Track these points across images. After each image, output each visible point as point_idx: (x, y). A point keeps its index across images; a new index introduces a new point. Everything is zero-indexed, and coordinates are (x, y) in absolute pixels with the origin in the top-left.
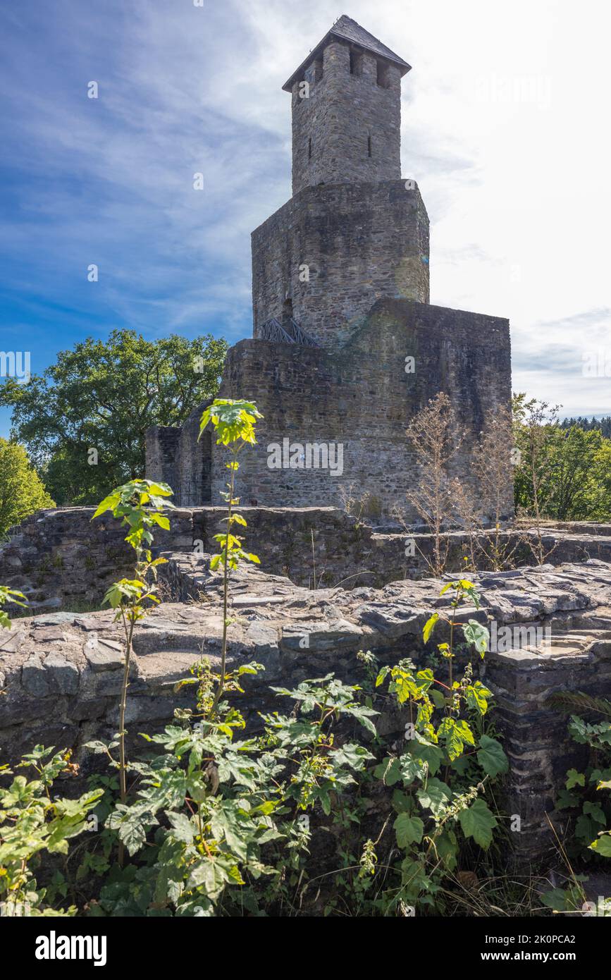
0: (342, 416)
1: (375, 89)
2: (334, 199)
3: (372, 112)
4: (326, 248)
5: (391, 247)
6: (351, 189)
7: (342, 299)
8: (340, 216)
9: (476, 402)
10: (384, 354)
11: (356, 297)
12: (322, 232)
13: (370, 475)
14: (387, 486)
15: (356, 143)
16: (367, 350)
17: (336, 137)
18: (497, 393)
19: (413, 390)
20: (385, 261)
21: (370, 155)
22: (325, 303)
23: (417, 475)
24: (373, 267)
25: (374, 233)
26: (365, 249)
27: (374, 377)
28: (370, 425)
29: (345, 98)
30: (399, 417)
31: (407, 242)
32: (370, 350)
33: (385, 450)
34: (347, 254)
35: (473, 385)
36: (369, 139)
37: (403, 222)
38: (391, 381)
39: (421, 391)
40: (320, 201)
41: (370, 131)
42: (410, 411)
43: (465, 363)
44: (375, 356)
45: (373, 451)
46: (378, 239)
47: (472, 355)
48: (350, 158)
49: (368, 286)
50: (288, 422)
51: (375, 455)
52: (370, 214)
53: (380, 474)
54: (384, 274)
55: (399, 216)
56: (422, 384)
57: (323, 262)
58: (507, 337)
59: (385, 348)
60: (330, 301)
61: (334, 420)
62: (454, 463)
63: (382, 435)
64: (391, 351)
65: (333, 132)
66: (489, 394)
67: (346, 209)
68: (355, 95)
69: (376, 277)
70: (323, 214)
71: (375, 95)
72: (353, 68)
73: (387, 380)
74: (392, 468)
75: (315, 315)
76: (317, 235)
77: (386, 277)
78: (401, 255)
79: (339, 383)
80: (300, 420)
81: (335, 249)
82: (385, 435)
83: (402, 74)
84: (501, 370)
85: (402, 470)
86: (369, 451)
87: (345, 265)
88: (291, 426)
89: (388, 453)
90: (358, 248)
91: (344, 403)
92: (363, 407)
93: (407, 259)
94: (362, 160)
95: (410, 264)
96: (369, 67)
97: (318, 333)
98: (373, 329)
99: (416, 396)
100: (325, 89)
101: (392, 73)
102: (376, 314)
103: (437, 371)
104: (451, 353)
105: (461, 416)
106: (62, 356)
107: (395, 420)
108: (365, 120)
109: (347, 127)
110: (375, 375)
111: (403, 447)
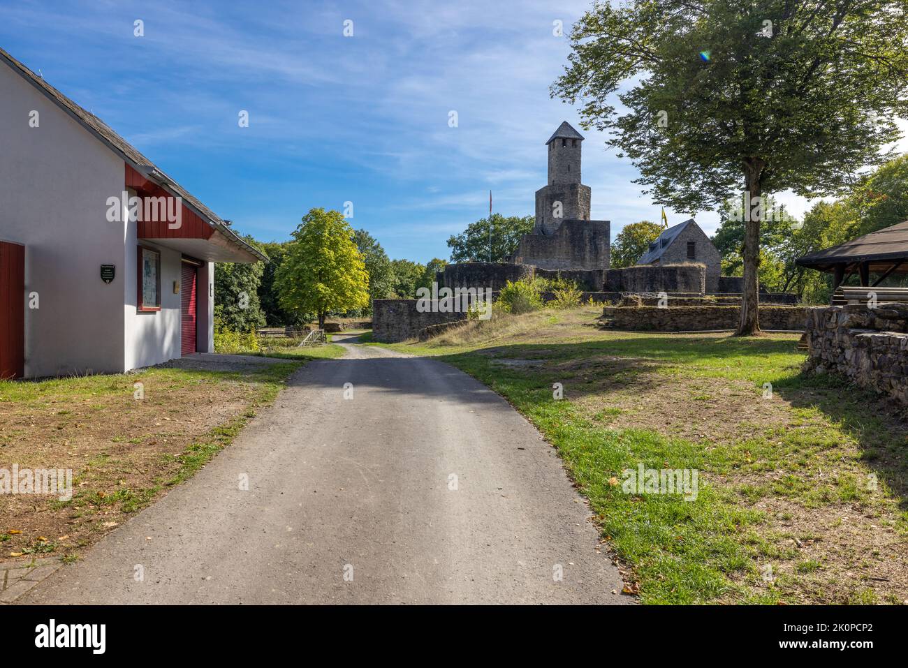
0: (551, 252)
3: (571, 157)
5: (570, 203)
7: (556, 218)
9: (596, 248)
10: (564, 236)
12: (551, 199)
15: (564, 168)
16: (559, 235)
17: (557, 168)
18: (604, 244)
20: (568, 207)
21: (569, 170)
22: (552, 220)
25: (566, 199)
28: (559, 255)
29: (561, 154)
31: (574, 201)
35: (595, 242)
36: (569, 165)
41: (570, 163)
42: (572, 250)
43: (592, 236)
44: (561, 236)
47: (595, 233)
52: (564, 193)
54: (568, 211)
55: (572, 194)
57: (551, 207)
58: (609, 226)
59: (564, 234)
61: (548, 254)
63: (563, 257)
64: (566, 234)
65: (556, 166)
66: (601, 244)
67: (558, 192)
68: (564, 153)
69: (565, 212)
70: (552, 193)
71: (572, 150)
72: (564, 144)
73: (565, 243)
75: (549, 223)
78: (572, 206)
79: (550, 244)
80: (539, 254)
83: (582, 141)
84: (606, 237)
88: (537, 255)
89: (565, 262)
91: (551, 249)
92: (557, 250)
94: (566, 173)
95: (575, 208)
96: (569, 143)
97: (550, 229)
98: (561, 229)
99: (574, 246)
100: (555, 152)
101: (577, 142)
102: (562, 224)
103: (582, 239)
104: (587, 233)
105: (590, 252)
106: (470, 226)
107: (567, 253)
108: (567, 160)
109: (561, 164)
110: (561, 241)
111: (569, 261)
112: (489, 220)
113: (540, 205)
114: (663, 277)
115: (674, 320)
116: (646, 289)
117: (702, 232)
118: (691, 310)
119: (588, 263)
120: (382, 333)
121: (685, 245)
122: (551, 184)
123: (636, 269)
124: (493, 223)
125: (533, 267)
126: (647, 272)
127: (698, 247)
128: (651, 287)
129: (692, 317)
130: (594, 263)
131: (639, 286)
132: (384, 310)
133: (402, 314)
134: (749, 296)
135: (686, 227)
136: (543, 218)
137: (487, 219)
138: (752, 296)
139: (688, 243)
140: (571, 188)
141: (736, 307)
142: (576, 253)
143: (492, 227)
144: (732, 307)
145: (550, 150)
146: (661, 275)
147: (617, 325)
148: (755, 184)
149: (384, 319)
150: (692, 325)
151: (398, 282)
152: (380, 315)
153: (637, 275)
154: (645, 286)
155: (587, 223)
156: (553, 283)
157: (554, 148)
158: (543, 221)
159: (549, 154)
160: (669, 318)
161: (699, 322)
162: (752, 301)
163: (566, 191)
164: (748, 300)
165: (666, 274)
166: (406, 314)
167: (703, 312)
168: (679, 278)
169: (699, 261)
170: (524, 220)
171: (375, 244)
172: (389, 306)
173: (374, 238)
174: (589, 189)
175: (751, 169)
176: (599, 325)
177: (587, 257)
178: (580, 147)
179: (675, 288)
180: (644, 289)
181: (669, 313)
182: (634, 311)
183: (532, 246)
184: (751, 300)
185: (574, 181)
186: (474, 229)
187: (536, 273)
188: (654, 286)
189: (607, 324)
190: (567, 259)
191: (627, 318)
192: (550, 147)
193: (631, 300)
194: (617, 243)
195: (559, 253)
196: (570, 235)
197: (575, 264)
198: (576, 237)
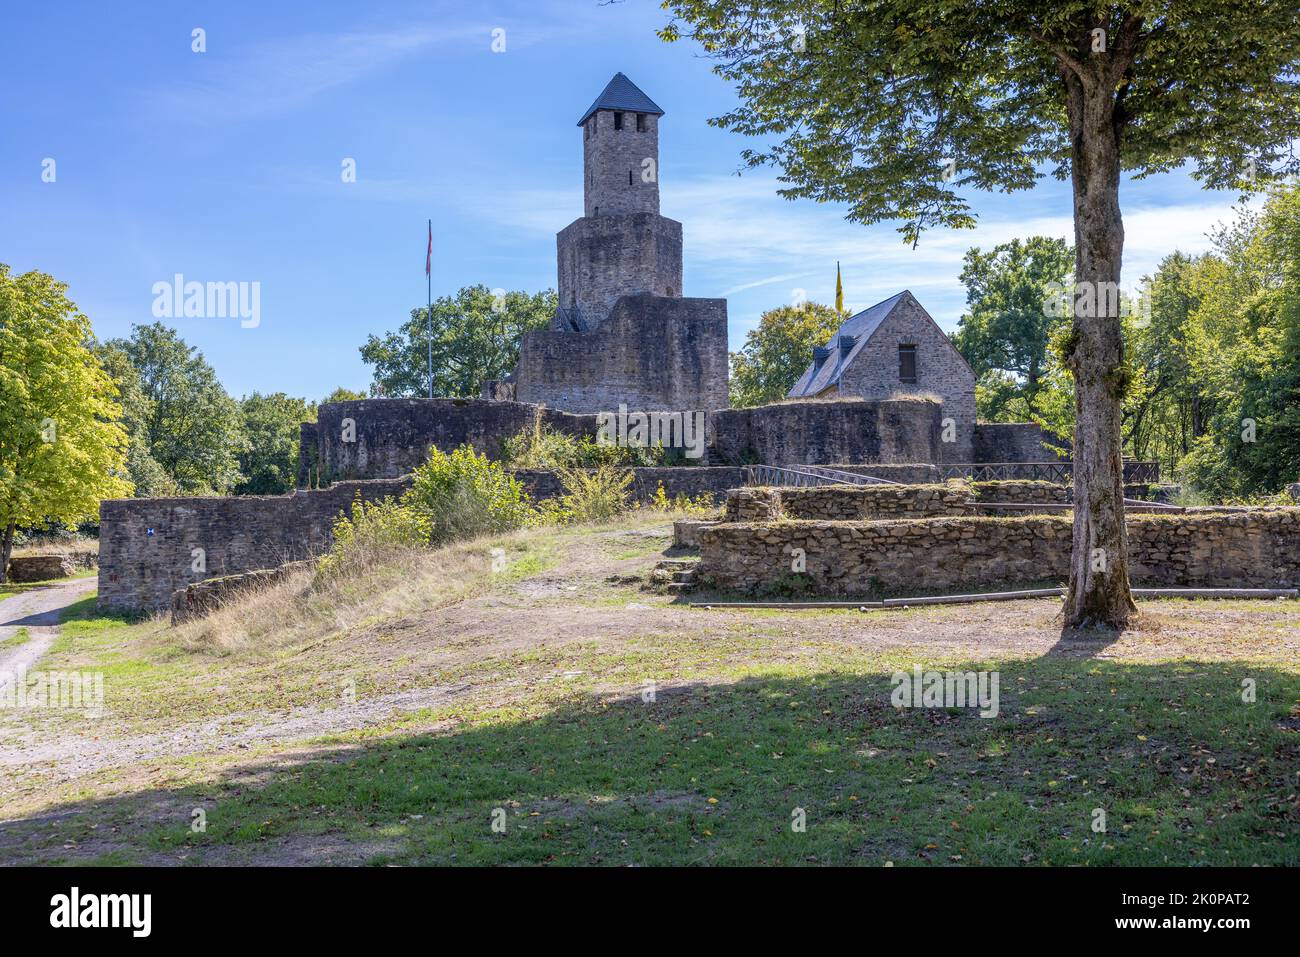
0: (592, 373)
1: (636, 135)
3: (633, 153)
4: (594, 259)
6: (610, 217)
7: (604, 293)
8: (602, 237)
9: (696, 358)
10: (622, 332)
11: (612, 292)
12: (591, 248)
15: (620, 178)
16: (609, 331)
17: (604, 177)
18: (715, 352)
19: (644, 354)
20: (630, 268)
21: (631, 184)
24: (623, 271)
25: (624, 248)
26: (618, 260)
28: (611, 378)
29: (611, 148)
30: (633, 372)
33: (622, 393)
34: (607, 263)
35: (693, 349)
36: (630, 172)
38: (627, 349)
41: (630, 166)
42: (642, 367)
43: (687, 333)
46: (626, 253)
47: (693, 327)
49: (620, 284)
50: (556, 378)
54: (630, 276)
55: (639, 237)
57: (592, 268)
58: (725, 311)
59: (622, 329)
60: (596, 295)
61: (586, 376)
62: (677, 401)
63: (620, 384)
64: (628, 330)
65: (602, 174)
66: (707, 353)
67: (606, 233)
68: (618, 144)
69: (625, 278)
70: (592, 236)
71: (635, 140)
72: (618, 124)
73: (624, 349)
74: (628, 405)
75: (587, 304)
78: (640, 264)
79: (590, 353)
80: (564, 377)
81: (599, 259)
82: (622, 384)
83: (658, 118)
84: (719, 336)
85: (635, 405)
86: (611, 394)
87: (605, 271)
88: (558, 380)
90: (613, 259)
91: (593, 365)
92: (606, 366)
94: (625, 189)
95: (647, 269)
96: (630, 121)
97: (589, 316)
98: (614, 317)
99: (646, 358)
100: (598, 142)
101: (649, 120)
102: (616, 307)
103: (663, 340)
104: (675, 327)
105: (683, 369)
106: (416, 314)
107: (630, 374)
108: (628, 160)
109: (612, 169)
110: (615, 346)
111: (636, 391)
112: (460, 299)
113: (567, 264)
114: (846, 426)
115: (870, 561)
116: (809, 457)
117: (930, 321)
118: (916, 531)
119: (678, 395)
120: (125, 589)
121: (894, 352)
122: (592, 215)
123: (782, 409)
124: (468, 307)
125: (540, 408)
126: (810, 416)
127: (924, 355)
128: (821, 451)
129: (918, 552)
130: (692, 396)
131: (792, 450)
132: (131, 526)
133: (180, 537)
134: (1097, 495)
135: (894, 309)
136: (574, 292)
137: (454, 298)
138: (1106, 496)
139: (901, 347)
140: (636, 224)
141: (1041, 518)
142: (652, 374)
143: (465, 316)
144: (1031, 517)
145: (587, 137)
146: (842, 423)
147: (707, 578)
148: (1100, 132)
149: (131, 552)
150: (920, 575)
151: (248, 446)
152: (121, 540)
153: (785, 422)
154: (806, 451)
155: (675, 304)
156: (587, 447)
157: (595, 132)
158: (574, 301)
159: (586, 146)
160: (855, 556)
161: (941, 565)
162: (1108, 515)
163: (624, 230)
164: (1096, 509)
165: (851, 421)
166: (193, 537)
167: (951, 536)
168: (882, 429)
169: (925, 388)
170: (538, 300)
171: (192, 357)
172: (145, 516)
173: (189, 345)
174: (677, 227)
175: (1087, 81)
176: (655, 581)
177: (677, 382)
178: (655, 132)
179: (875, 453)
180: (802, 457)
181: (853, 541)
182: (754, 539)
183: (548, 358)
184: (1105, 507)
185: (644, 207)
186: (426, 320)
187: (545, 420)
188: (827, 449)
189: (677, 578)
190: (630, 387)
191: (733, 558)
192: (587, 129)
193: (749, 501)
194: (748, 352)
195: (611, 374)
196: (636, 331)
197: (649, 399)
198: (649, 336)
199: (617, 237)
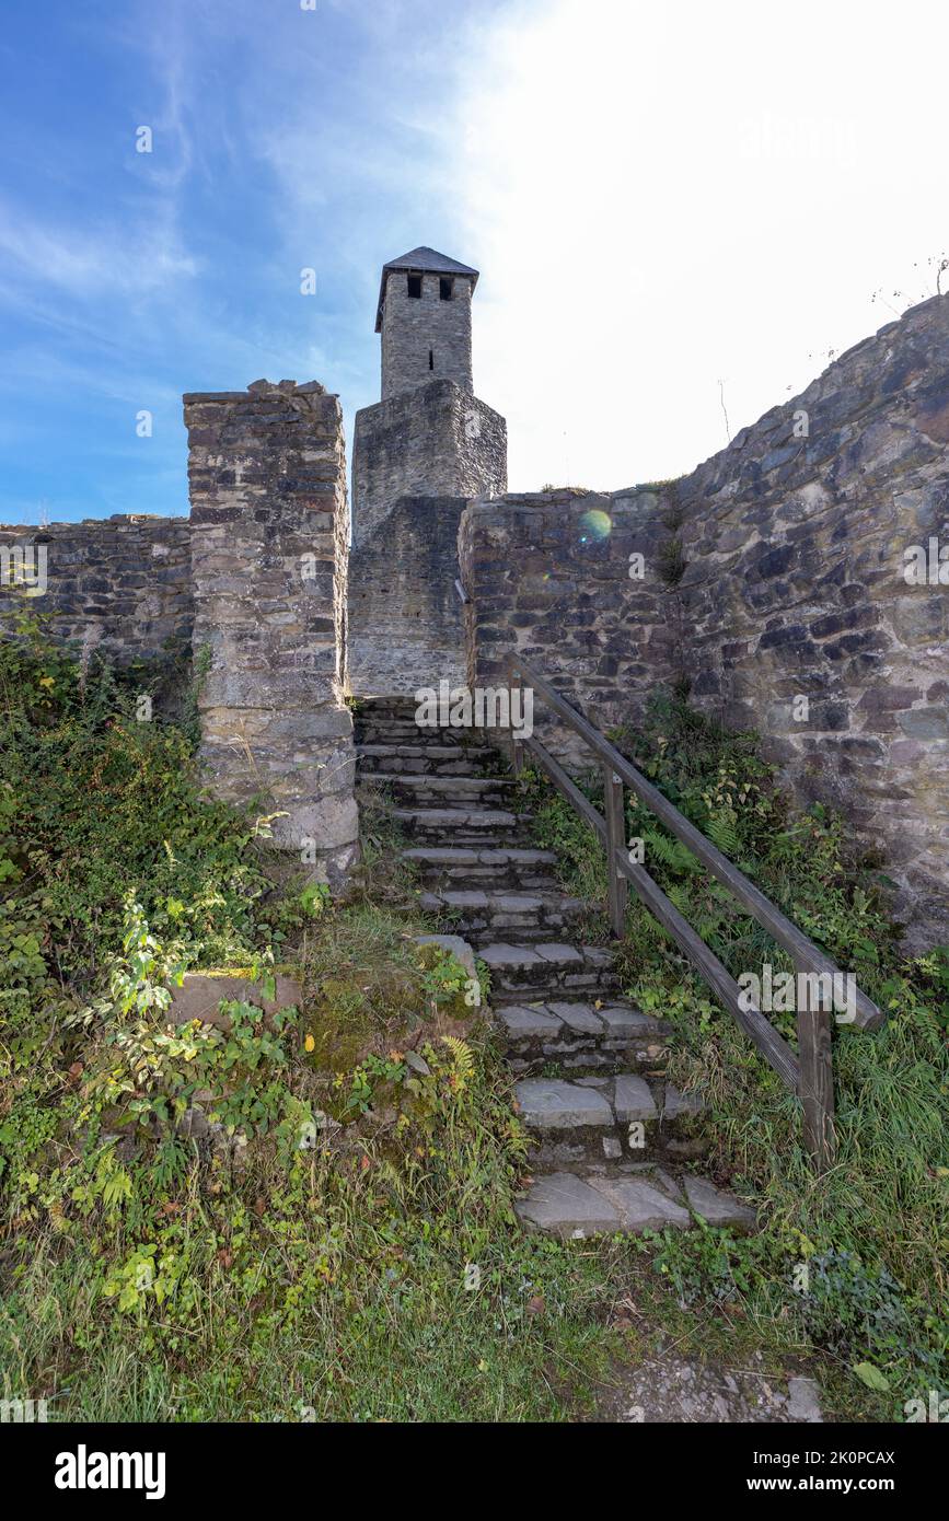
1: (440, 305)
2: (379, 416)
3: (434, 327)
4: (372, 462)
5: (426, 449)
6: (393, 404)
7: (385, 508)
8: (384, 431)
10: (400, 552)
12: (369, 450)
13: (380, 672)
14: (401, 684)
15: (415, 359)
16: (379, 550)
17: (393, 359)
19: (437, 585)
20: (420, 464)
21: (431, 368)
22: (372, 515)
23: (440, 674)
24: (410, 472)
25: (411, 439)
26: (403, 456)
27: (386, 575)
28: (381, 623)
29: (403, 321)
30: (418, 614)
31: (440, 440)
32: (383, 550)
33: (399, 647)
34: (390, 465)
36: (431, 353)
37: (437, 421)
38: (408, 578)
39: (445, 586)
40: (368, 422)
41: (431, 345)
42: (432, 607)
44: (388, 555)
45: (385, 649)
46: (415, 444)
48: (408, 375)
49: (406, 491)
51: (387, 653)
52: (408, 423)
53: (393, 671)
54: (420, 476)
55: (432, 417)
56: (447, 579)
57: (369, 476)
59: (401, 546)
60: (375, 512)
63: (396, 632)
64: (409, 548)
65: (390, 356)
67: (389, 423)
68: (413, 316)
69: (412, 481)
70: (371, 432)
71: (437, 310)
72: (414, 290)
73: (402, 578)
74: (409, 666)
76: (366, 454)
77: (421, 479)
78: (434, 455)
81: (379, 461)
82: (400, 632)
83: (473, 283)
85: (420, 668)
86: (380, 649)
87: (388, 476)
89: (403, 650)
90: (399, 457)
92: (372, 606)
93: (440, 457)
94: (423, 375)
95: (444, 462)
96: (430, 286)
98: (387, 531)
99: (437, 593)
100: (388, 317)
101: (459, 285)
102: (391, 515)
108: (426, 337)
109: (403, 348)
110: (389, 574)
111: (421, 644)
140: (428, 399)
142: (448, 617)
163: (412, 412)
174: (498, 421)
178: (467, 301)
190: (413, 638)
195: (380, 616)
196: (422, 550)
197: (444, 657)
198: (444, 558)
199: (401, 427)
